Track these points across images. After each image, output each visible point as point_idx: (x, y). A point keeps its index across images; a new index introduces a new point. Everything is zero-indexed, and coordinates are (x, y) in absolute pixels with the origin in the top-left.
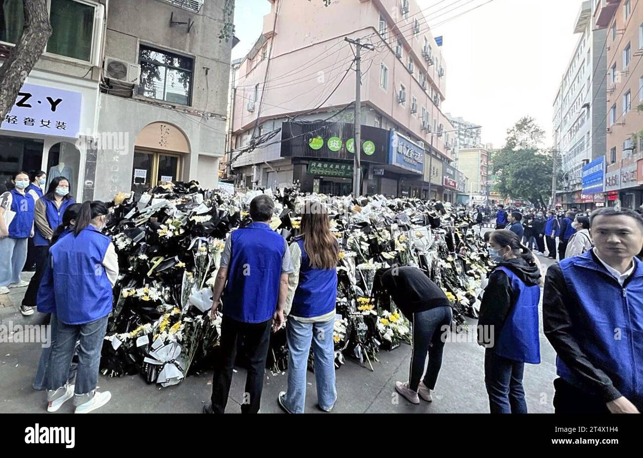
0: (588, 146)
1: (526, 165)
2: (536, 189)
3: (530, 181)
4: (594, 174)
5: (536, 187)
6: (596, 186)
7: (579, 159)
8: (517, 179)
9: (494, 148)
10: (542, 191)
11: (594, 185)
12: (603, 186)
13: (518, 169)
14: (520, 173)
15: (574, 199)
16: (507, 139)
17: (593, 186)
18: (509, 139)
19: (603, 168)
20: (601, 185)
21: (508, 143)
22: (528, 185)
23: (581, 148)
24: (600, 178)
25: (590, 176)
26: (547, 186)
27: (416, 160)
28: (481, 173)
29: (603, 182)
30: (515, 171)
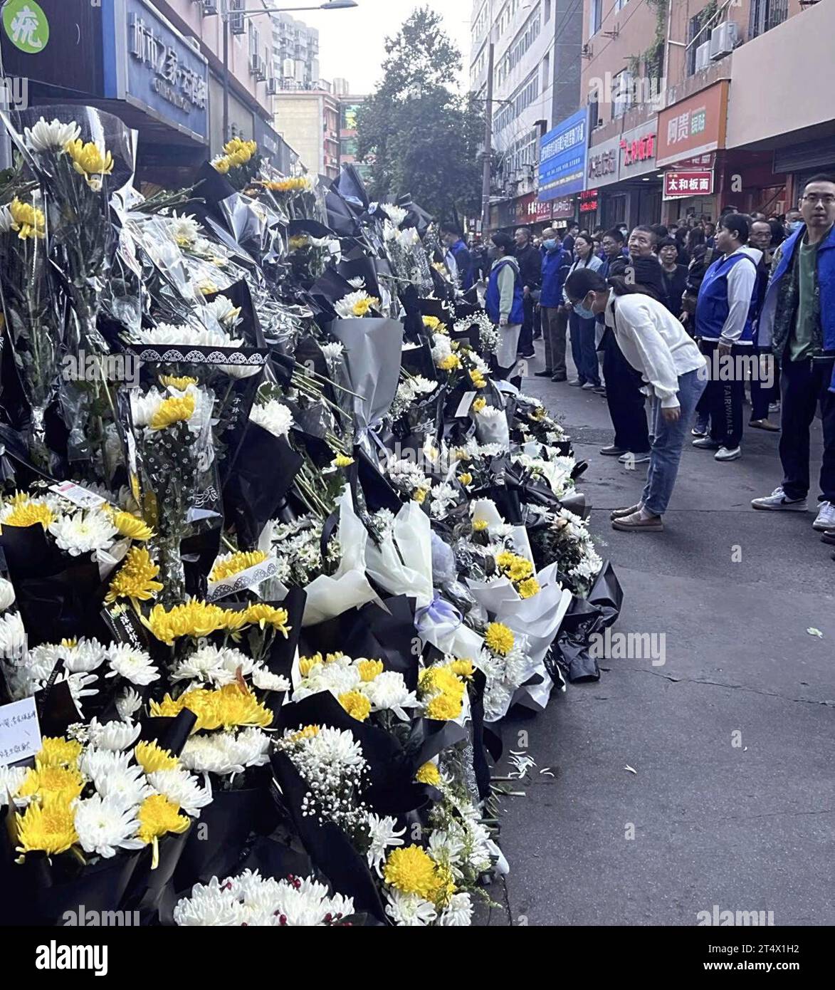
0: (544, 89)
1: (430, 135)
2: (450, 195)
3: (438, 177)
4: (565, 151)
5: (448, 191)
6: (568, 179)
7: (525, 122)
8: (414, 171)
9: (350, 93)
10: (460, 199)
11: (564, 177)
12: (582, 178)
13: (415, 146)
14: (419, 154)
15: (514, 216)
16: (385, 66)
17: (562, 181)
18: (389, 66)
19: (584, 135)
20: (580, 174)
21: (387, 77)
22: (434, 187)
23: (531, 96)
24: (578, 161)
25: (557, 157)
26: (469, 186)
27: (185, 95)
28: (325, 162)
29: (582, 170)
30: (408, 152)
